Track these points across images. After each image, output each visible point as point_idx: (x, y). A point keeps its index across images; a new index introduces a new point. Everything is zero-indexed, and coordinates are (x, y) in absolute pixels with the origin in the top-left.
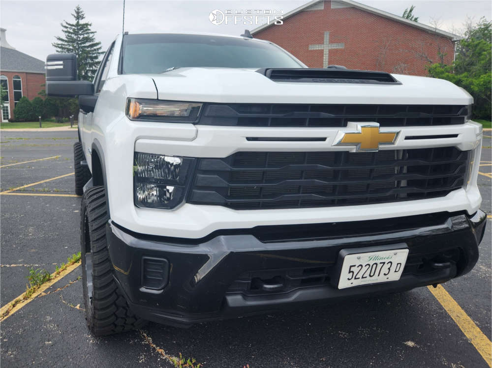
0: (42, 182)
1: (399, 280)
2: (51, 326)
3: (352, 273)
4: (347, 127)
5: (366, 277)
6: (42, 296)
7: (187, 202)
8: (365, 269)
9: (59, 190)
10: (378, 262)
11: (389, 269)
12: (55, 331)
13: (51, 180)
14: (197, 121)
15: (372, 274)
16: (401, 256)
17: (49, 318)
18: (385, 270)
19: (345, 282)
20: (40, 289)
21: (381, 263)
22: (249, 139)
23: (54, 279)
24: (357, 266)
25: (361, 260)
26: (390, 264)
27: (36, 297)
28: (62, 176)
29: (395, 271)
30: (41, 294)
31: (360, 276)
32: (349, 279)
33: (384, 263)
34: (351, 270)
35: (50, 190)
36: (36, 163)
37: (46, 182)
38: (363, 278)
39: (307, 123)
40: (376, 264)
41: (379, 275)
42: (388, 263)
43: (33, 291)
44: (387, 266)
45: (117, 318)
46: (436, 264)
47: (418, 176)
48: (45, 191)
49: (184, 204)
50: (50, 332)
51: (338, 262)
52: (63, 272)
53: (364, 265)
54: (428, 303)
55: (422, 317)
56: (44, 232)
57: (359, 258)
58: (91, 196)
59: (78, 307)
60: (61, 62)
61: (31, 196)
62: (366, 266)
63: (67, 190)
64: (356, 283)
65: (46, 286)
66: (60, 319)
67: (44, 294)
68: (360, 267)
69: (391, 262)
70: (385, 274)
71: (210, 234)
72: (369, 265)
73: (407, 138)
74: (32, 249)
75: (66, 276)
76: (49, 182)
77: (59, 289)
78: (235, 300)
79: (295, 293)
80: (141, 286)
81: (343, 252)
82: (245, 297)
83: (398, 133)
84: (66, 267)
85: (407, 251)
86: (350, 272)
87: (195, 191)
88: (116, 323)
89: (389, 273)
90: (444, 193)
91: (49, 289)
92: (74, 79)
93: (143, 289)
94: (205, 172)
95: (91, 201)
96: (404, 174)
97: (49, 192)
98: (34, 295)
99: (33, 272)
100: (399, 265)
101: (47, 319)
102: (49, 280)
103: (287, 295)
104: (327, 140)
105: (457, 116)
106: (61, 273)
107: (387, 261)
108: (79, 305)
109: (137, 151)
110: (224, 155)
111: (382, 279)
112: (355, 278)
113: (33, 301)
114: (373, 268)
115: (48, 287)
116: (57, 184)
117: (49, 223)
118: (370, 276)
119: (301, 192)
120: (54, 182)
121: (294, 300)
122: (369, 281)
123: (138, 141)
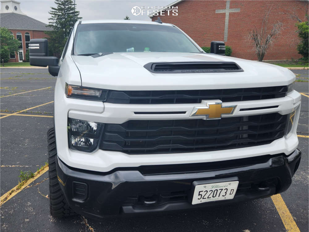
0: (38, 106)
1: (233, 199)
2: (30, 209)
3: (200, 196)
4: (202, 103)
5: (210, 198)
6: (28, 188)
7: (100, 149)
8: (209, 193)
9: (47, 113)
10: (218, 189)
11: (226, 193)
12: (32, 212)
13: (44, 105)
14: (105, 100)
15: (214, 196)
16: (234, 185)
17: (29, 203)
18: (223, 193)
19: (196, 200)
20: (27, 183)
21: (220, 189)
22: (136, 113)
23: (36, 176)
24: (204, 191)
25: (207, 188)
26: (226, 190)
27: (24, 189)
28: (51, 102)
29: (230, 194)
30: (27, 187)
31: (206, 197)
32: (199, 199)
33: (222, 189)
34: (200, 194)
35: (42, 112)
36: (36, 92)
37: (40, 107)
38: (208, 198)
39: (175, 102)
40: (217, 190)
41: (219, 196)
42: (225, 190)
43: (22, 184)
44: (224, 192)
45: (65, 209)
46: (260, 189)
47: (251, 132)
48: (38, 113)
49: (98, 150)
50: (29, 213)
51: (192, 189)
52: (42, 171)
53: (208, 191)
54: (266, 203)
55: (259, 212)
56: (34, 143)
57: (205, 187)
58: (50, 135)
59: (47, 196)
60: (38, 45)
61: (30, 116)
62: (210, 191)
63: (52, 113)
64: (203, 201)
65: (30, 181)
66: (36, 205)
67: (28, 187)
68: (206, 192)
69: (227, 189)
70: (223, 196)
71: (112, 170)
72: (212, 191)
73: (241, 110)
74: (26, 155)
75: (43, 174)
76: (41, 107)
77: (38, 184)
78: (128, 209)
79: (167, 205)
80: (73, 198)
81: (195, 183)
82: (134, 207)
83: (235, 107)
84: (44, 168)
85: (238, 182)
86: (199, 195)
87: (104, 142)
88: (64, 212)
89: (226, 195)
90: (269, 142)
91: (32, 183)
92: (46, 55)
93: (75, 200)
94: (110, 132)
95: (50, 138)
96: (241, 131)
97: (41, 114)
98: (23, 187)
99: (22, 173)
100: (232, 190)
101: (28, 204)
102: (33, 177)
103: (161, 206)
104: (186, 113)
105: (279, 93)
106: (40, 173)
107: (224, 188)
108: (47, 195)
109: (69, 117)
110: (121, 122)
111: (221, 198)
112: (203, 198)
113: (22, 190)
114: (215, 192)
115: (31, 182)
116: (46, 108)
117: (38, 136)
118: (213, 197)
119: (171, 143)
120: (44, 106)
121: (164, 210)
122: (212, 200)
123: (70, 112)
